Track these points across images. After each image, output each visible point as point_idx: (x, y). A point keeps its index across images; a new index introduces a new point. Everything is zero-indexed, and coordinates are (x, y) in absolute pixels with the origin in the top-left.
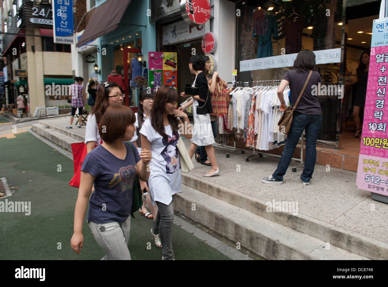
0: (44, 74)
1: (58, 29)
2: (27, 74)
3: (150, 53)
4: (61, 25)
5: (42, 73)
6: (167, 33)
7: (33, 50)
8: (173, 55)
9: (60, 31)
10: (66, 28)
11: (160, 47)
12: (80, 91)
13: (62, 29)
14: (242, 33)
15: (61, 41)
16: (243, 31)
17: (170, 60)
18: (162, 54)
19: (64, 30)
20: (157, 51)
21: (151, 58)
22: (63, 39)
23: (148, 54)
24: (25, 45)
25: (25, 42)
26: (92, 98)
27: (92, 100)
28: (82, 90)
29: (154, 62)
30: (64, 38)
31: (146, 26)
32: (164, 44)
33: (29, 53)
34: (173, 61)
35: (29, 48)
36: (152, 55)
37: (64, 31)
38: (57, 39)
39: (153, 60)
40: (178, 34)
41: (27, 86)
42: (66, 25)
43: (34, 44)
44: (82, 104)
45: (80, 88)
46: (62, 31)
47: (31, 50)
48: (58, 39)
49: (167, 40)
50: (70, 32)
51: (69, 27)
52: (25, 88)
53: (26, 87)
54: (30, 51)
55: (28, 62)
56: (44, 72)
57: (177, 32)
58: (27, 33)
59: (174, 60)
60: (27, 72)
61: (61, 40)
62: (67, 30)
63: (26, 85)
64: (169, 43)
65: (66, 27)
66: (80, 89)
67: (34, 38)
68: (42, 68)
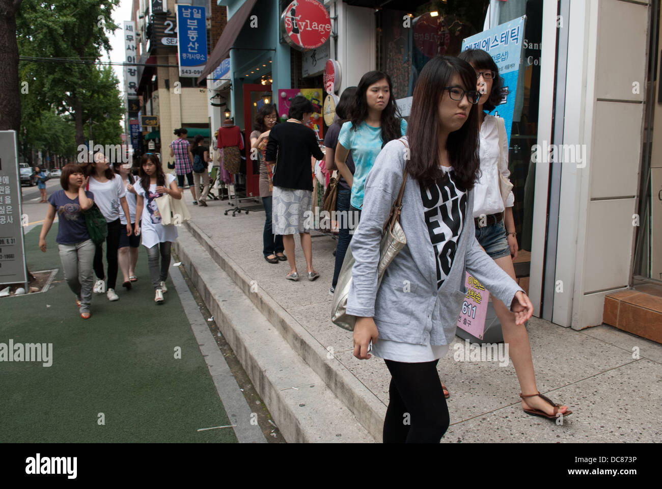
0: (181, 121)
1: (184, 55)
2: (159, 123)
3: (281, 91)
4: (189, 49)
5: (180, 120)
6: (306, 59)
7: (168, 86)
8: (316, 93)
9: (188, 59)
10: (195, 53)
11: (299, 80)
12: (185, 149)
13: (190, 55)
14: (389, 56)
15: (188, 74)
16: (391, 54)
17: (312, 100)
18: (299, 91)
19: (193, 57)
20: (293, 87)
21: (282, 100)
22: (192, 71)
23: (277, 93)
24: (157, 78)
25: (156, 74)
26: (200, 161)
27: (200, 164)
28: (187, 146)
29: (286, 106)
30: (193, 69)
31: (275, 50)
32: (305, 75)
33: (161, 92)
34: (316, 102)
35: (161, 83)
36: (283, 94)
37: (193, 59)
38: (183, 71)
39: (285, 102)
40: (318, 59)
41: (160, 140)
42: (196, 48)
43: (168, 76)
44: (189, 170)
45: (184, 144)
46: (190, 58)
47: (165, 87)
48: (185, 71)
49: (307, 70)
50: (203, 59)
51: (200, 51)
52: (155, 144)
53: (157, 142)
54: (162, 88)
55: (160, 105)
56: (181, 118)
57: (317, 56)
58: (159, 63)
59: (319, 101)
60: (159, 120)
61: (188, 72)
62: (198, 57)
63: (157, 139)
64: (309, 74)
65: (196, 51)
66: (185, 146)
67: (168, 70)
68: (180, 114)
